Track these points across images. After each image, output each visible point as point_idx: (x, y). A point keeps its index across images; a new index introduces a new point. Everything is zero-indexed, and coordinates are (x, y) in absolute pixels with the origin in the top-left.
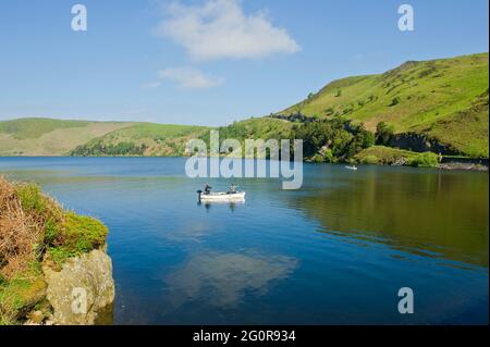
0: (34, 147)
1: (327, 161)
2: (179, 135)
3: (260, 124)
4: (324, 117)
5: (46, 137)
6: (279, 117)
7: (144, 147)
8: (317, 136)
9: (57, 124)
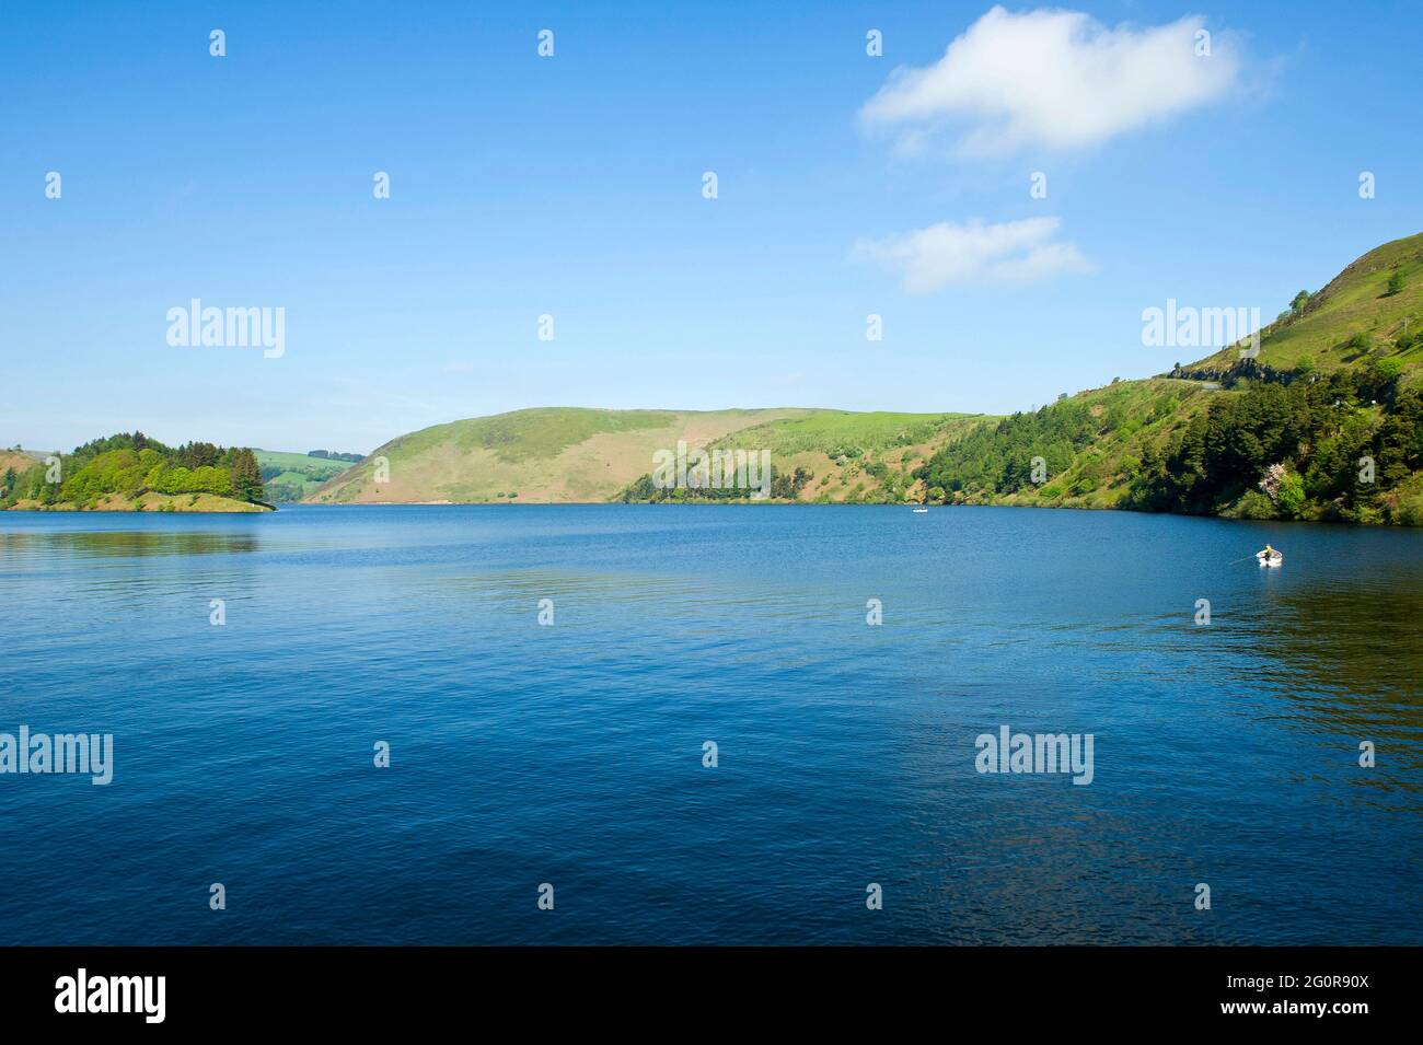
0: (543, 482)
1: (1284, 515)
2: (900, 442)
3: (1137, 401)
4: (1333, 365)
5: (570, 456)
6: (1199, 376)
7: (801, 476)
8: (1259, 432)
9: (600, 422)
